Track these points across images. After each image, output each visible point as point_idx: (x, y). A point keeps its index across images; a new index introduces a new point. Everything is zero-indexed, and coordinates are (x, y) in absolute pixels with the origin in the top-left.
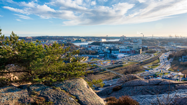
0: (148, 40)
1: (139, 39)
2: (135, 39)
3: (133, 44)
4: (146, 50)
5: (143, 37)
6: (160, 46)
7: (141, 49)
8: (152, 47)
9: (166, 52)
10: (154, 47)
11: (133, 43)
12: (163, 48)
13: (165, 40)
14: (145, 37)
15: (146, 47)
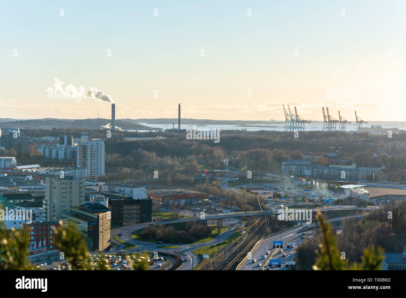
0: (148, 147)
1: (84, 139)
2: (54, 133)
3: (38, 177)
4: (142, 221)
5: (113, 121)
6: (236, 191)
7: (104, 209)
8: (178, 197)
9: (275, 231)
10: (198, 197)
11: (43, 170)
12: (255, 204)
13: (260, 140)
14: (125, 123)
15: (140, 193)
